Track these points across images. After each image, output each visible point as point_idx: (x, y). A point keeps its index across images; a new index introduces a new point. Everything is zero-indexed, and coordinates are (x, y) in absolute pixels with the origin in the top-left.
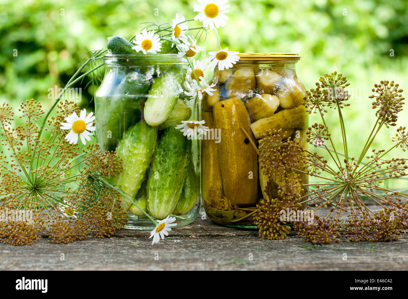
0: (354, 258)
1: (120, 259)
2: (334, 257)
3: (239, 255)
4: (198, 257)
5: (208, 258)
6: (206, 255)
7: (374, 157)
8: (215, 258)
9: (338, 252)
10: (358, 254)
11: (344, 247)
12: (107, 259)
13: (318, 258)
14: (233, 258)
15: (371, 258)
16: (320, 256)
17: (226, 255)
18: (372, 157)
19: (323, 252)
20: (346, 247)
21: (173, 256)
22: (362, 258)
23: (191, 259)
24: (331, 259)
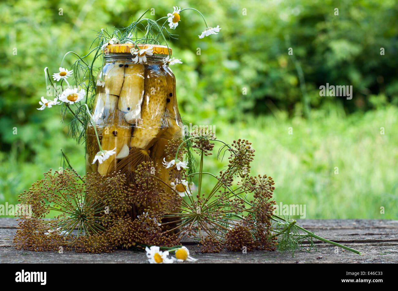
0: (229, 261)
1: (50, 259)
2: (214, 260)
3: (141, 258)
4: (110, 259)
5: (118, 260)
6: (116, 258)
7: (221, 196)
8: (123, 260)
9: (216, 257)
10: (231, 258)
11: (220, 254)
12: (41, 260)
13: (202, 260)
14: (137, 260)
15: (242, 261)
16: (203, 259)
17: (132, 258)
18: (219, 196)
19: (205, 257)
20: (222, 254)
21: (91, 258)
22: (235, 261)
23: (106, 260)
24: (211, 261)
